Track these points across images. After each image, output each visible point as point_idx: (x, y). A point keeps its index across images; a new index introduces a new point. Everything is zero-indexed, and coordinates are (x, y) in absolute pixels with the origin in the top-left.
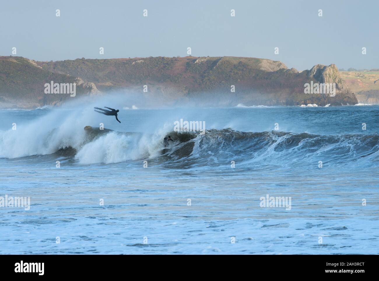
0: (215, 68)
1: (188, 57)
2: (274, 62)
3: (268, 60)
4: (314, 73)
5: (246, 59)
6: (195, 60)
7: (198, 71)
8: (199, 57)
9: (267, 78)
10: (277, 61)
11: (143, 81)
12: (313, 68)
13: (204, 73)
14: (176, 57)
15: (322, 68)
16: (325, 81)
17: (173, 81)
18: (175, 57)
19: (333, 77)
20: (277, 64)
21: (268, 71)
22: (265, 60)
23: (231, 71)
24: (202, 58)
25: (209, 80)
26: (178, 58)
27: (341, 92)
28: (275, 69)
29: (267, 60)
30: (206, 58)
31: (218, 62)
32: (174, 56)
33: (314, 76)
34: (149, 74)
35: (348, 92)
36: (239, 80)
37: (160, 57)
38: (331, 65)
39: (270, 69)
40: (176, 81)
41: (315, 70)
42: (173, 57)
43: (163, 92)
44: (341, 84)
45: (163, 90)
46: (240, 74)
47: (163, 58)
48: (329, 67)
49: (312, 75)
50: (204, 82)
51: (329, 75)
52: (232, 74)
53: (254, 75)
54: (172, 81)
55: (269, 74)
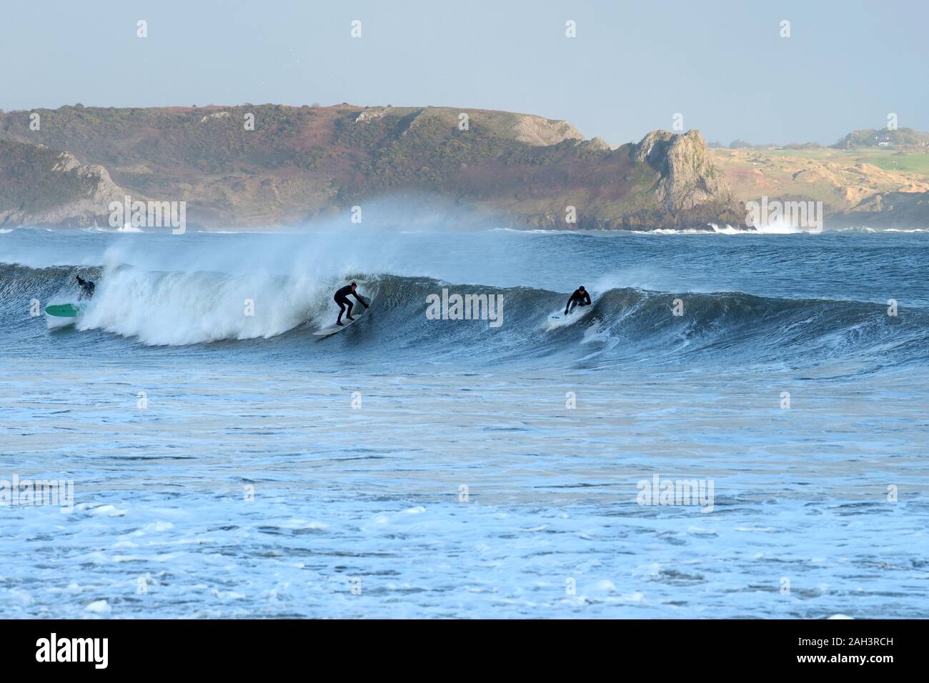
0: (405, 133)
1: (339, 106)
2: (551, 122)
3: (536, 116)
4: (649, 152)
5: (482, 113)
6: (357, 114)
7: (362, 141)
8: (367, 108)
9: (533, 162)
10: (558, 121)
11: (227, 163)
12: (645, 138)
13: (379, 146)
14: (310, 106)
15: (667, 139)
16: (675, 170)
17: (301, 165)
18: (307, 106)
19: (694, 163)
20: (557, 127)
21: (536, 145)
22: (527, 117)
23: (444, 144)
24: (374, 109)
25: (389, 163)
26: (313, 108)
27: (712, 198)
28: (552, 140)
29: (534, 117)
30: (383, 110)
31: (413, 120)
32: (305, 104)
33: (648, 158)
34: (242, 146)
35: (729, 200)
36: (464, 165)
37: (271, 105)
38: (690, 131)
39: (541, 140)
40: (310, 163)
41: (649, 145)
42: (303, 106)
43: (277, 192)
44: (713, 178)
45: (277, 187)
46: (466, 151)
47: (278, 108)
48: (685, 137)
49: (642, 156)
50: (378, 168)
51: (685, 156)
52: (448, 150)
53: (500, 154)
54: (298, 166)
55: (540, 150)
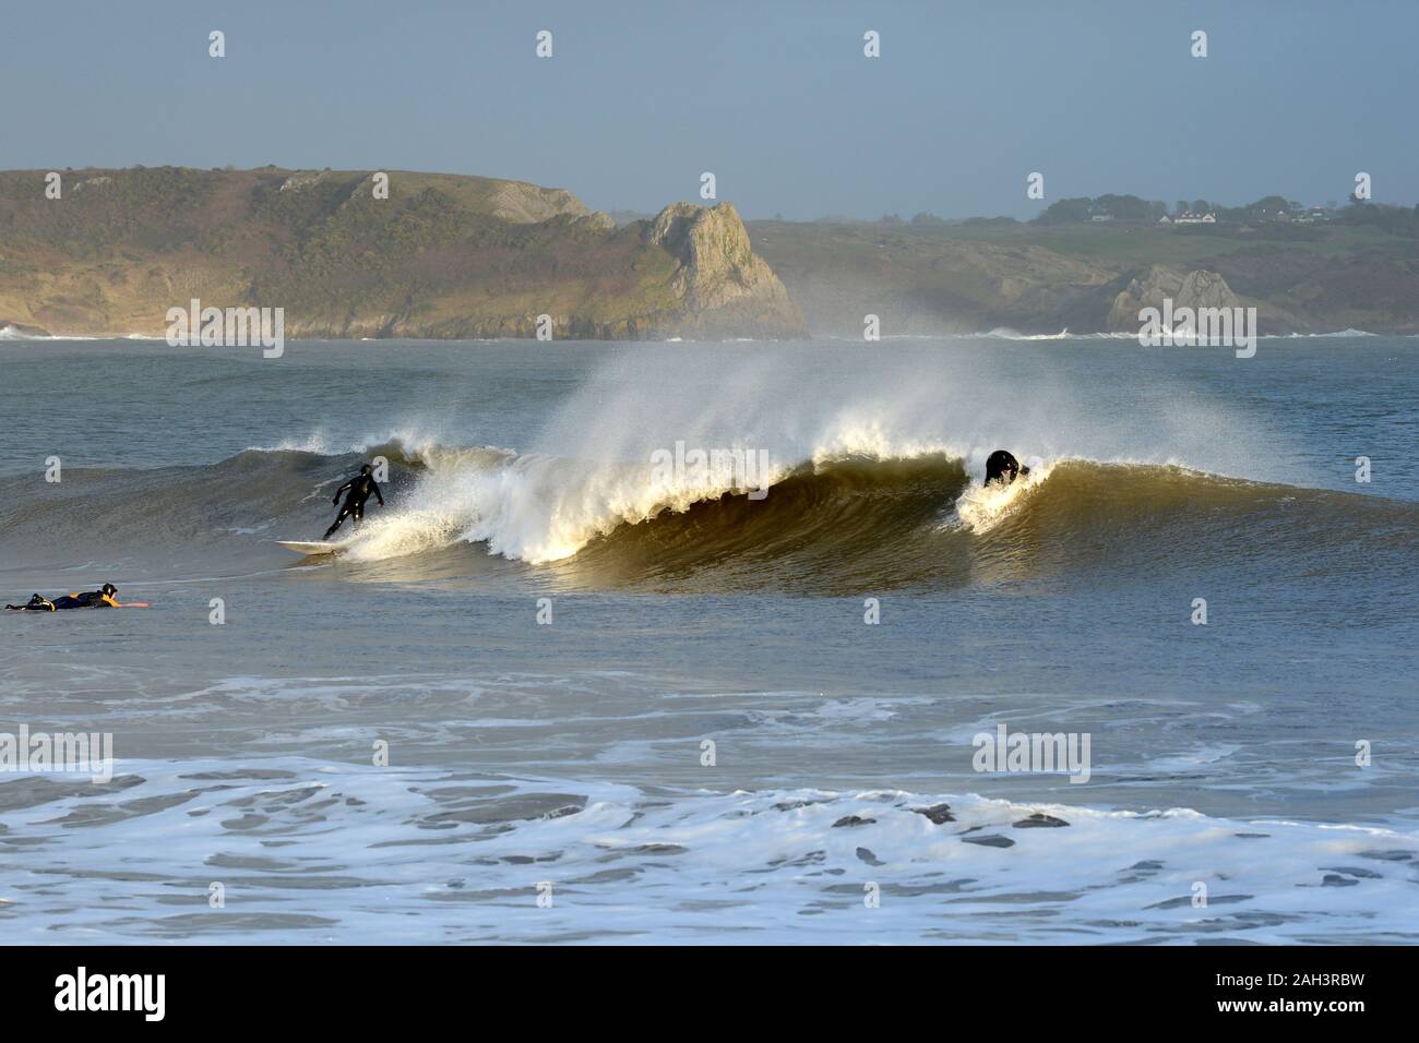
0: (344, 206)
1: (261, 169)
2: (544, 191)
3: (522, 183)
4: (666, 230)
5: (450, 179)
6: (283, 181)
7: (287, 217)
8: (298, 171)
9: (513, 245)
10: (554, 190)
11: (105, 245)
12: (661, 214)
13: (310, 223)
14: (222, 168)
15: (690, 214)
16: (699, 256)
17: (204, 248)
18: (218, 170)
19: (725, 246)
20: (553, 198)
21: (520, 222)
22: (512, 186)
23: (396, 220)
24: (307, 173)
25: (321, 246)
26: (227, 172)
27: (749, 293)
28: (545, 215)
29: (520, 184)
30: (317, 174)
31: (356, 188)
32: (217, 167)
33: (664, 238)
34: (127, 223)
35: (773, 296)
36: (421, 249)
37: (169, 167)
38: (719, 204)
39: (528, 216)
40: (215, 247)
41: (666, 222)
42: (214, 169)
43: (169, 284)
44: (751, 266)
45: (170, 278)
46: (425, 230)
47: (178, 171)
48: (713, 212)
49: (657, 238)
50: (306, 253)
51: (712, 237)
52: (400, 228)
53: (470, 232)
54: (200, 249)
55: (523, 230)
